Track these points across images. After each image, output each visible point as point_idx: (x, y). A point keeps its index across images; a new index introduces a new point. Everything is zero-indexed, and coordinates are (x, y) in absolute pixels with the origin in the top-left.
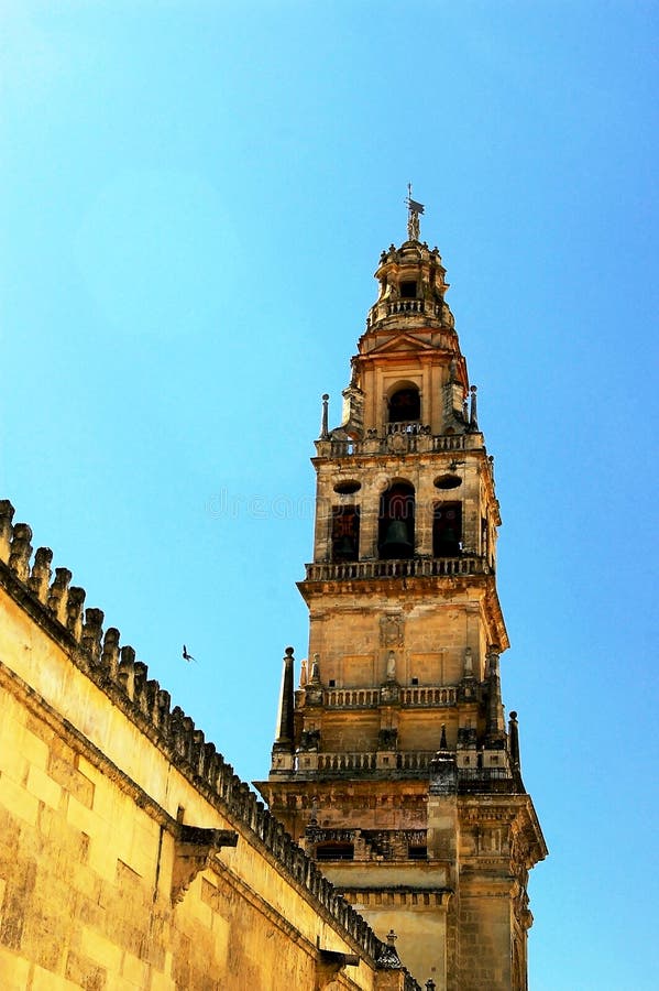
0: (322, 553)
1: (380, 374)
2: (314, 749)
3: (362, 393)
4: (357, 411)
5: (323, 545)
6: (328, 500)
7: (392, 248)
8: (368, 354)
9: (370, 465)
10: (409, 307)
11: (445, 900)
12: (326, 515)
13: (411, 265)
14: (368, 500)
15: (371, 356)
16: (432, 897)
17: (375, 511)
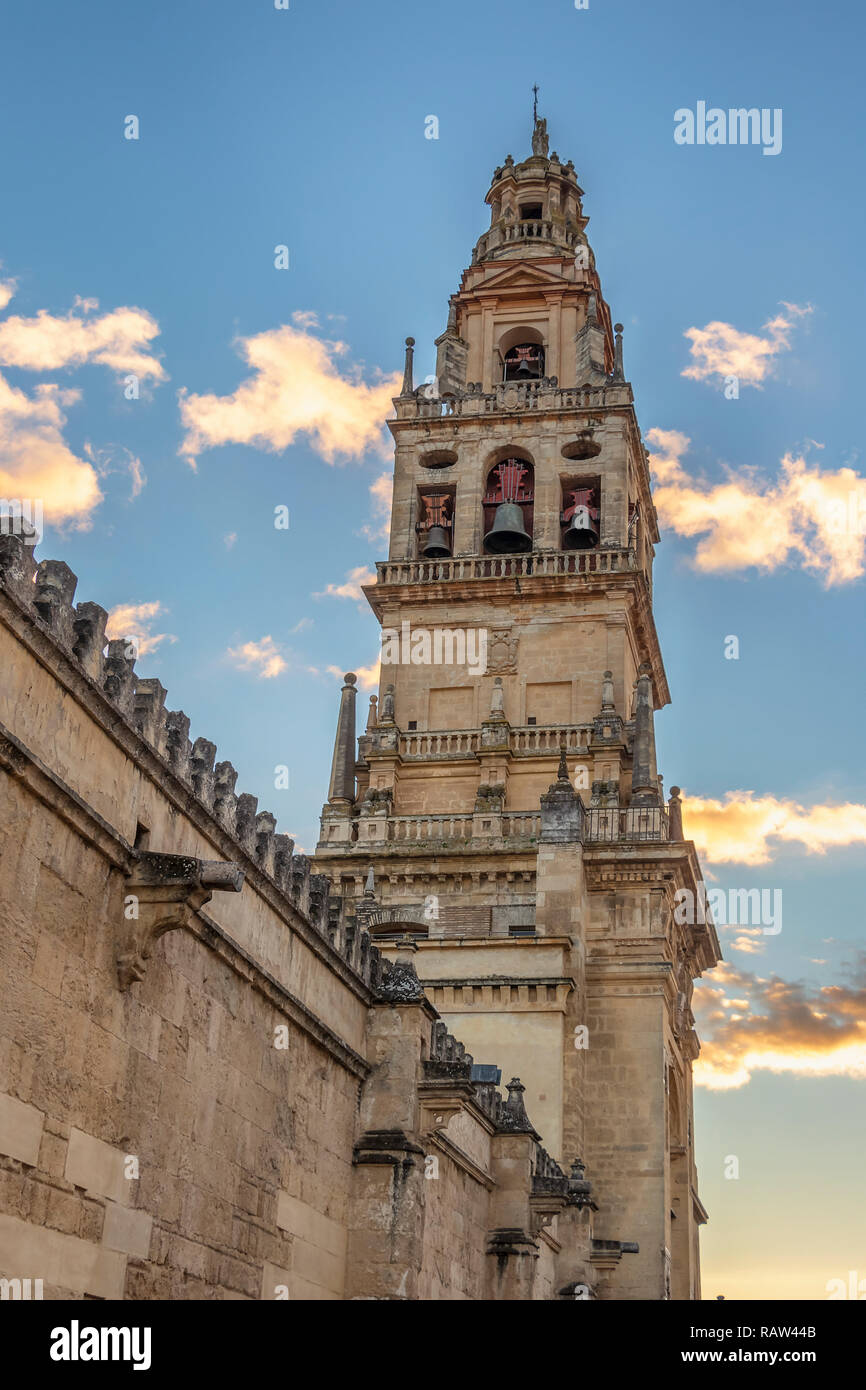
0: (402, 550)
1: (489, 318)
2: (383, 811)
3: (463, 343)
4: (457, 366)
5: (404, 538)
6: (412, 477)
7: (509, 160)
8: (472, 291)
9: (473, 429)
10: (530, 232)
11: (561, 994)
12: (411, 498)
13: (534, 183)
14: (468, 475)
15: (476, 294)
16: (541, 991)
17: (476, 491)
